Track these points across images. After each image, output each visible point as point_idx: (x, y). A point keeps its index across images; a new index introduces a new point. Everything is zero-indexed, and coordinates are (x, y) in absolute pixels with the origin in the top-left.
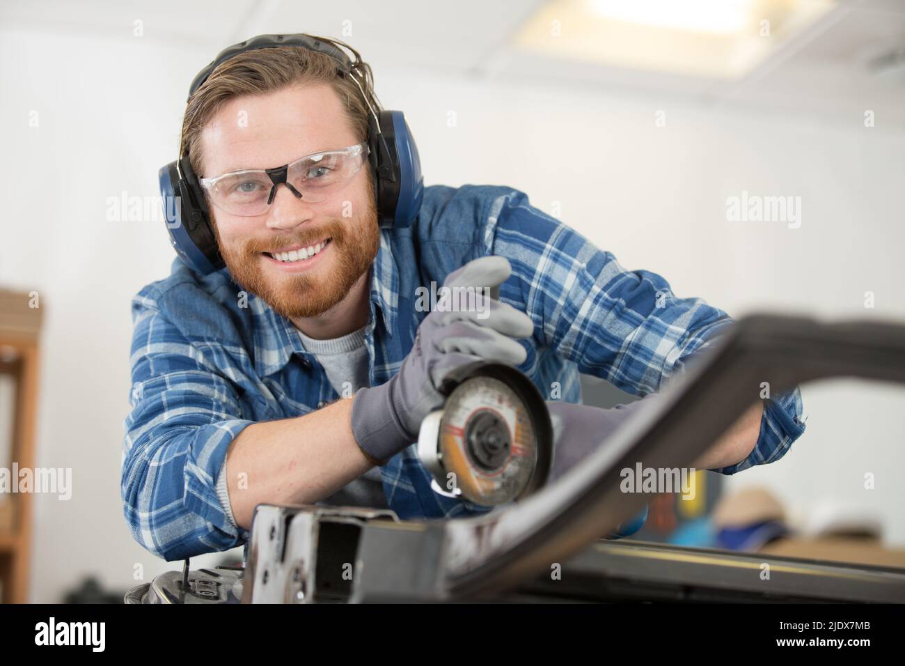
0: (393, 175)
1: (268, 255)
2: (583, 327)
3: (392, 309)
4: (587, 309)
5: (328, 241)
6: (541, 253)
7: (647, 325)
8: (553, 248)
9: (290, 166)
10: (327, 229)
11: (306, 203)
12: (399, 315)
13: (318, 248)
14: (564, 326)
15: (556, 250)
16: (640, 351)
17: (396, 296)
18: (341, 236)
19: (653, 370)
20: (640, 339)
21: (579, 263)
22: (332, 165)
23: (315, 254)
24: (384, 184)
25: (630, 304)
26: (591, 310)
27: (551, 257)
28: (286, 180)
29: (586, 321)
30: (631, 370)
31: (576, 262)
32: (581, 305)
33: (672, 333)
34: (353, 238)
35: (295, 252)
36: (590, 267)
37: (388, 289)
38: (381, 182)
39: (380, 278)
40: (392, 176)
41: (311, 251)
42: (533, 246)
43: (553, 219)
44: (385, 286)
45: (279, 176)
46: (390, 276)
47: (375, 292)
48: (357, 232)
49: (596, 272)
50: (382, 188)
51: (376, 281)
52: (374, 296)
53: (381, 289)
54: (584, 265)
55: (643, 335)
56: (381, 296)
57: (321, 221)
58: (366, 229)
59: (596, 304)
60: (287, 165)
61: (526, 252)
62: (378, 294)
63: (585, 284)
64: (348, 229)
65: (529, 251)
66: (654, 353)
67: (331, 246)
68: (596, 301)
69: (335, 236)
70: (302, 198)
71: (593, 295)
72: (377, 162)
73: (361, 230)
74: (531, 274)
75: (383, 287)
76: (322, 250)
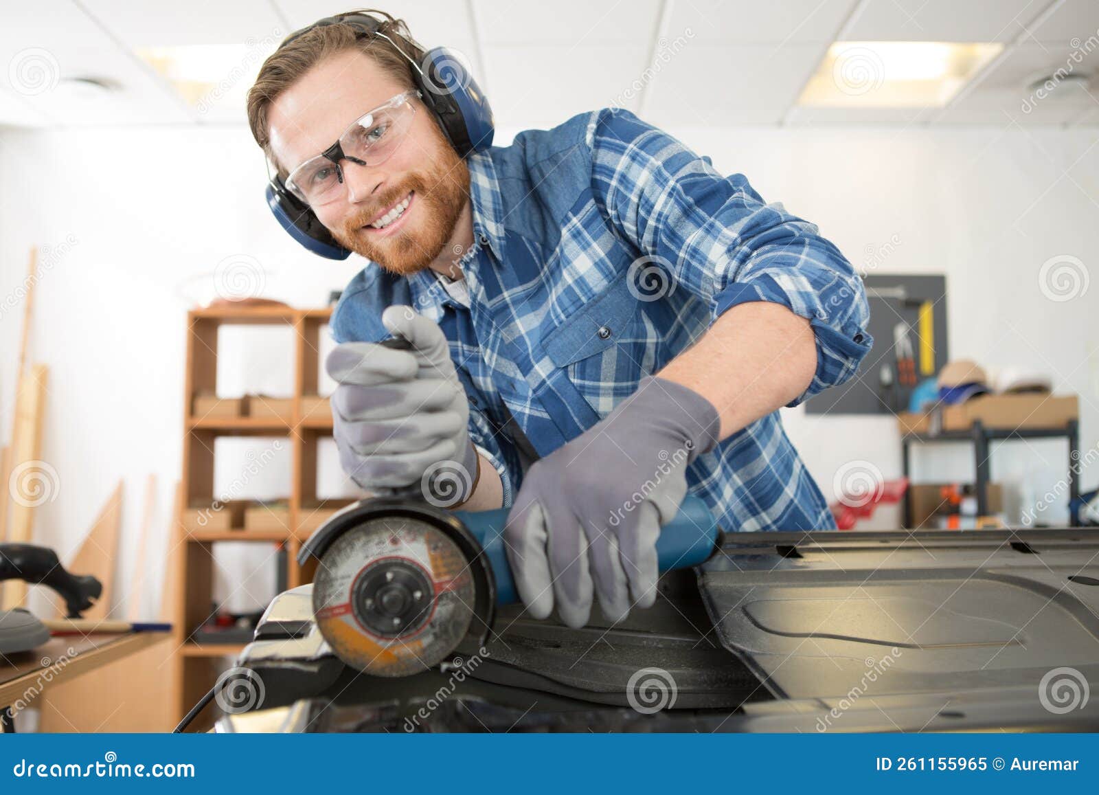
0: (451, 107)
1: (369, 227)
2: (658, 220)
3: (499, 238)
4: (661, 202)
5: (413, 193)
6: (622, 153)
7: (707, 229)
8: (635, 148)
9: (341, 140)
10: (404, 184)
11: (375, 167)
12: (507, 243)
13: (405, 203)
14: (641, 223)
15: (637, 150)
16: (697, 256)
17: (501, 227)
18: (419, 184)
19: (707, 276)
20: (698, 243)
21: (656, 162)
22: (383, 123)
23: (405, 209)
24: (447, 118)
25: (699, 202)
26: (666, 203)
27: (631, 156)
28: (343, 155)
29: (660, 214)
30: (691, 277)
31: (652, 159)
32: (657, 201)
33: (724, 237)
34: (434, 181)
35: (386, 216)
36: (667, 164)
37: (492, 221)
38: (444, 118)
39: (481, 212)
40: (449, 109)
41: (400, 208)
42: (618, 149)
43: (643, 122)
44: (489, 219)
45: (336, 155)
46: (491, 210)
47: (477, 224)
48: (435, 175)
49: (674, 169)
50: (448, 123)
51: (477, 215)
52: (477, 227)
53: (483, 221)
54: (659, 163)
55: (703, 238)
56: (484, 227)
57: (395, 178)
58: (444, 167)
59: (671, 198)
60: (338, 141)
61: (609, 155)
62: (480, 225)
63: (659, 179)
64: (425, 175)
65: (613, 153)
66: (707, 257)
67: (416, 196)
68: (670, 195)
69: (415, 186)
70: (367, 165)
71: (668, 189)
72: (433, 102)
73: (438, 171)
74: (611, 174)
75: (486, 221)
76: (410, 203)
